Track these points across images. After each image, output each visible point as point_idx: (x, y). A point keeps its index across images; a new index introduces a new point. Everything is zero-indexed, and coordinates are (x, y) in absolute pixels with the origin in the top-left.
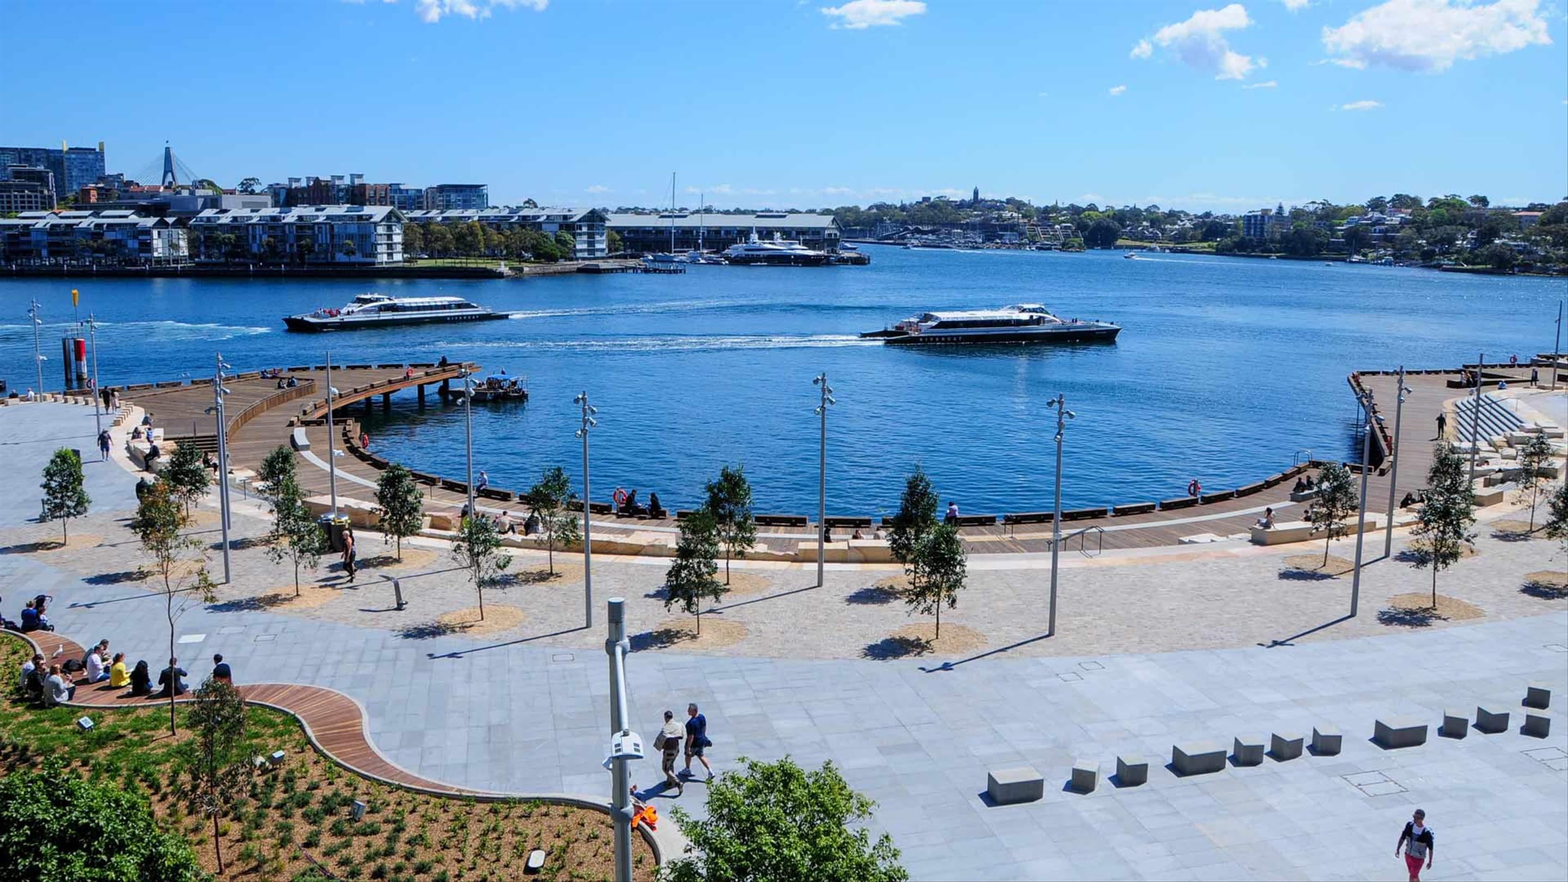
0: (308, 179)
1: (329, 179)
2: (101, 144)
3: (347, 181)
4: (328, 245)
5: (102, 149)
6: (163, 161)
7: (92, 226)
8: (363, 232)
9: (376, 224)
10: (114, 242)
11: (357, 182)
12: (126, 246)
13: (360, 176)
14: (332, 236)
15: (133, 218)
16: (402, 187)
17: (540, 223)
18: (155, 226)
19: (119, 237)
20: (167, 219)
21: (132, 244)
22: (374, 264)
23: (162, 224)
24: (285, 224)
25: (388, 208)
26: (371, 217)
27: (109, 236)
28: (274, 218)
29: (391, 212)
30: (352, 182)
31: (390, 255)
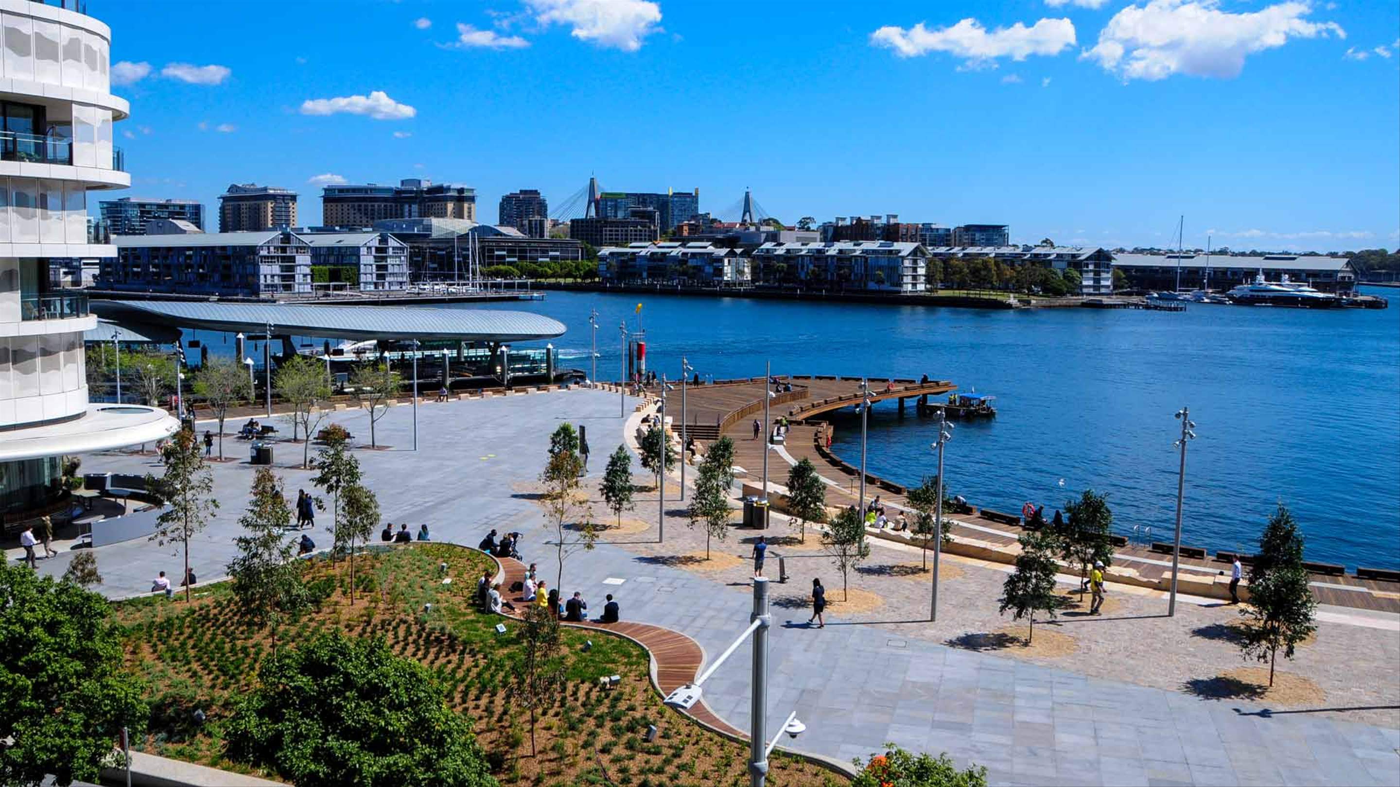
0: (852, 218)
1: (869, 218)
2: (697, 190)
3: (884, 221)
4: (862, 275)
5: (697, 194)
6: (743, 203)
7: (680, 254)
8: (892, 264)
9: (903, 258)
10: (695, 267)
11: (892, 221)
12: (703, 271)
13: (895, 217)
14: (866, 267)
15: (711, 249)
16: (933, 226)
17: (1050, 261)
18: (727, 255)
19: (699, 264)
20: (735, 250)
21: (709, 269)
22: (900, 292)
23: (732, 254)
24: (828, 256)
25: (915, 245)
26: (899, 251)
27: (691, 263)
28: (819, 251)
29: (917, 248)
30: (888, 221)
31: (914, 285)
